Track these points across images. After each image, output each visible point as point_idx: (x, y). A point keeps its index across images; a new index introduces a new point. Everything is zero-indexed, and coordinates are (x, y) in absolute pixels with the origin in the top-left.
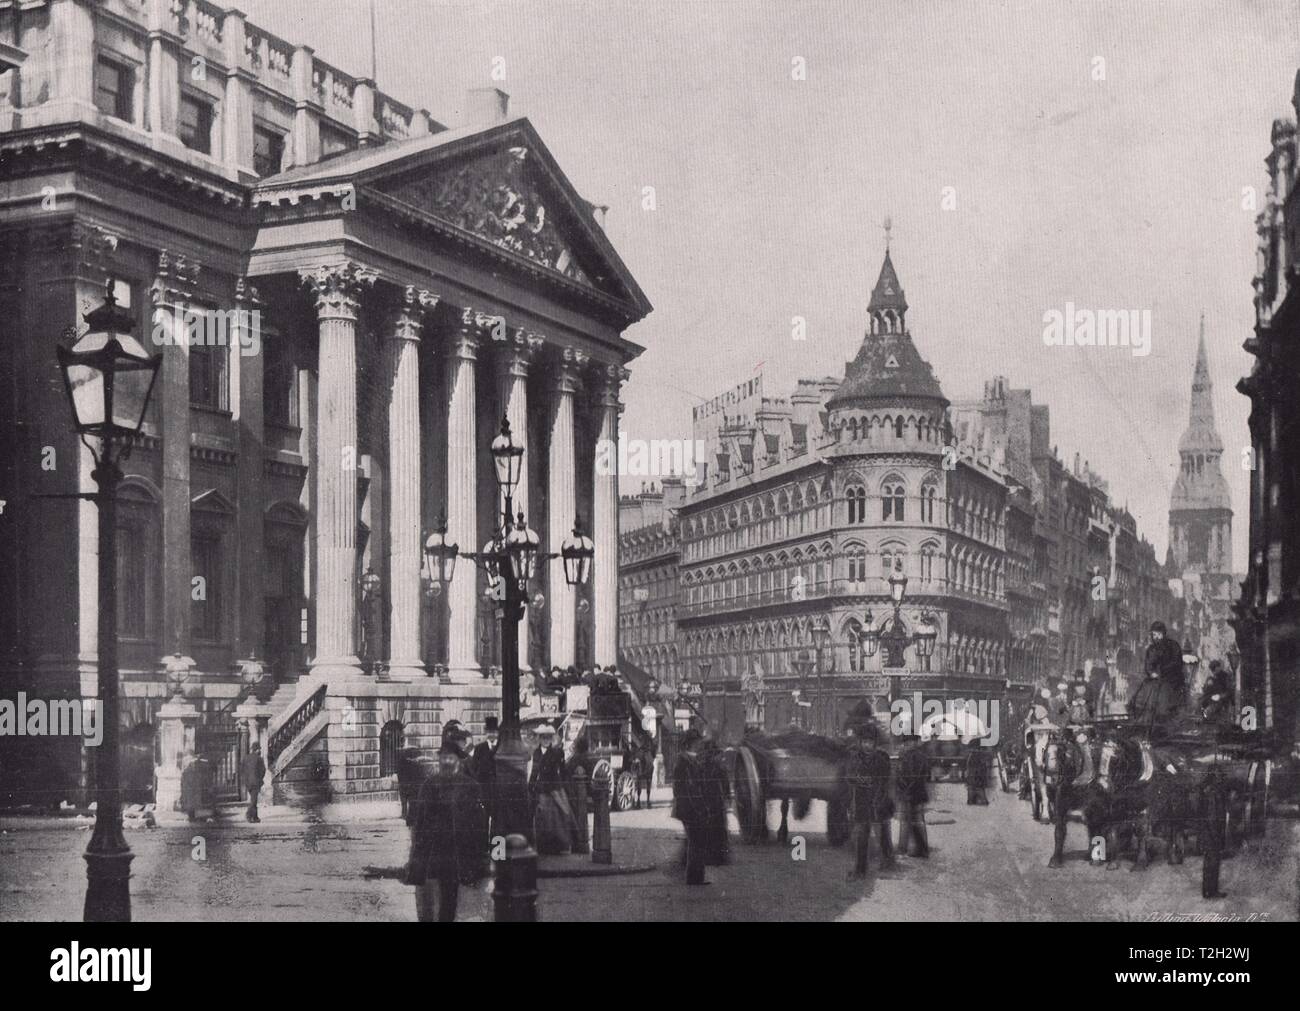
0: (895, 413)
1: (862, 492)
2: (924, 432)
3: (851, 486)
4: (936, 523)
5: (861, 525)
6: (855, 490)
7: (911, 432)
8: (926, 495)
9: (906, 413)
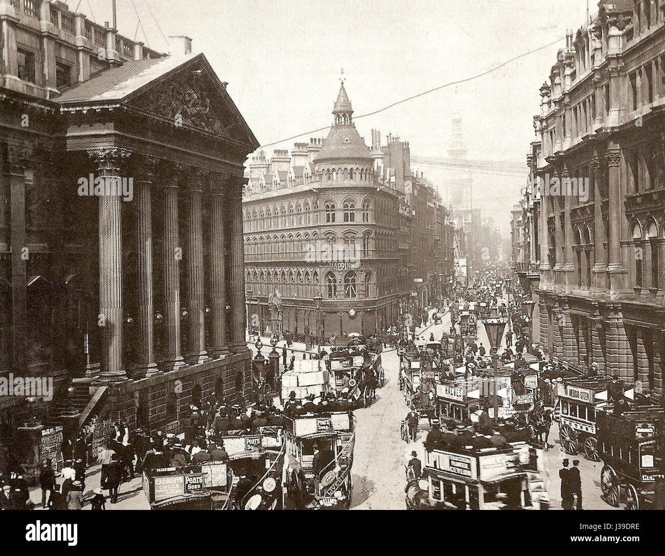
0: (349, 167)
1: (333, 206)
2: (363, 176)
3: (328, 204)
4: (370, 222)
5: (334, 223)
6: (330, 206)
7: (357, 176)
8: (365, 208)
9: (354, 167)
